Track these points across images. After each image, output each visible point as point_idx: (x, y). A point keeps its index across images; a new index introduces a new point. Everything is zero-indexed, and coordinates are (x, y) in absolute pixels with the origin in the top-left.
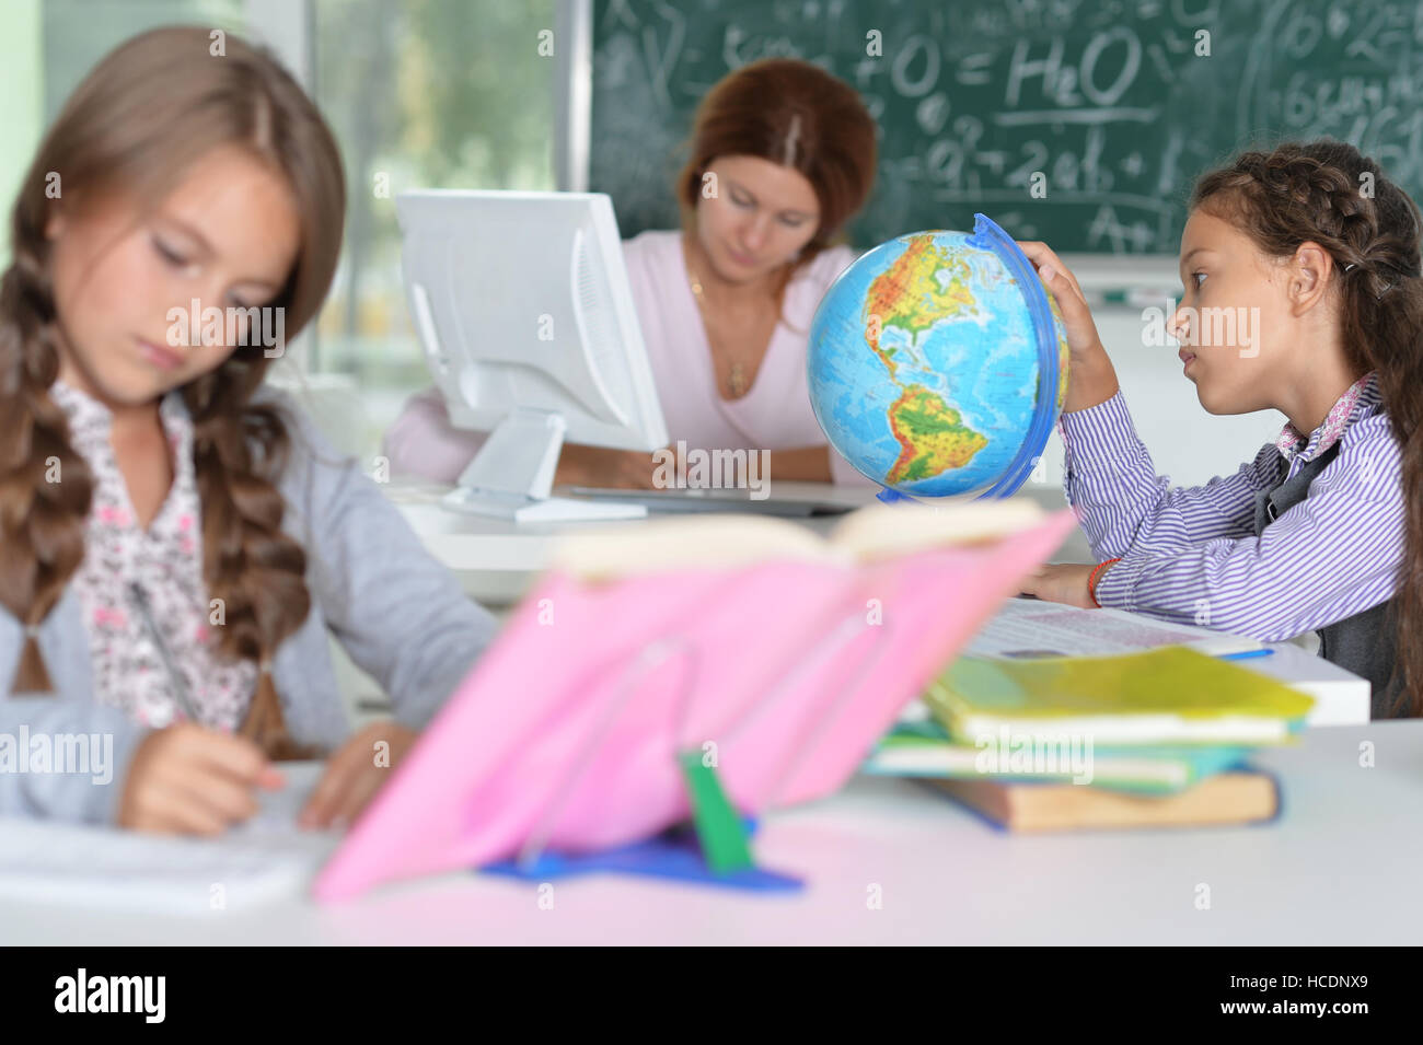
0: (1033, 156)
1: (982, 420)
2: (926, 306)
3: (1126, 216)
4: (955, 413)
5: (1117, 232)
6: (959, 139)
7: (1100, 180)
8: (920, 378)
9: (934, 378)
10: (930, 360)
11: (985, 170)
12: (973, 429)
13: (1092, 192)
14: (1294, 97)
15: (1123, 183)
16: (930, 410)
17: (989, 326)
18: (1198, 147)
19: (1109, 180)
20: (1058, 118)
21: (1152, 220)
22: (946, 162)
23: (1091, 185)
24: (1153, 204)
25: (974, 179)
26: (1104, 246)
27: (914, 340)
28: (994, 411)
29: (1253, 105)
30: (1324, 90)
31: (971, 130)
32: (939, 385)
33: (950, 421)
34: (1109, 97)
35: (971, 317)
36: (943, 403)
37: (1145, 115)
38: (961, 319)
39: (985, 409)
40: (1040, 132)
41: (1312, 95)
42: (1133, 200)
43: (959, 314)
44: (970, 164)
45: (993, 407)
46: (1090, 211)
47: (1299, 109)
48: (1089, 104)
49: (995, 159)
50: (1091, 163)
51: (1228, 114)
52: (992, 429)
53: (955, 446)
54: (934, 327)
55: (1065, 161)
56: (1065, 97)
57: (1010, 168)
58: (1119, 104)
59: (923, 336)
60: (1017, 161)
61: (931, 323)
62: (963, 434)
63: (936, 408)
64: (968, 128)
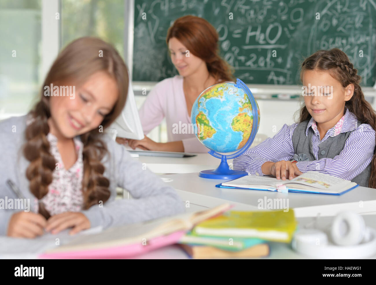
0: (253, 57)
1: (214, 125)
2: (212, 93)
3: (278, 74)
4: (208, 121)
5: (275, 78)
6: (233, 53)
7: (271, 64)
8: (203, 110)
9: (205, 111)
10: (206, 106)
11: (240, 61)
12: (212, 127)
13: (269, 67)
14: (323, 42)
15: (277, 65)
16: (203, 119)
17: (223, 102)
18: (297, 56)
19: (273, 64)
20: (260, 47)
21: (285, 75)
22: (229, 59)
23: (268, 65)
24: (285, 71)
25: (237, 64)
26: (272, 82)
27: (205, 101)
28: (218, 123)
29: (312, 44)
30: (331, 40)
31: (236, 50)
32: (206, 113)
33: (207, 123)
34: (273, 42)
35: (220, 98)
36: (206, 117)
37: (283, 47)
38: (217, 98)
39: (216, 122)
40: (255, 51)
41: (328, 42)
42: (279, 70)
43: (218, 97)
44: (236, 59)
45: (218, 122)
46: (268, 73)
47: (324, 45)
48: (268, 44)
49: (242, 58)
50: (268, 60)
51: (305, 47)
52: (217, 128)
53: (208, 131)
54: (211, 99)
55: (261, 59)
56: (261, 42)
57: (246, 61)
58: (276, 44)
59: (208, 100)
60: (248, 59)
61: (211, 97)
62: (210, 128)
63: (204, 118)
64: (235, 50)
